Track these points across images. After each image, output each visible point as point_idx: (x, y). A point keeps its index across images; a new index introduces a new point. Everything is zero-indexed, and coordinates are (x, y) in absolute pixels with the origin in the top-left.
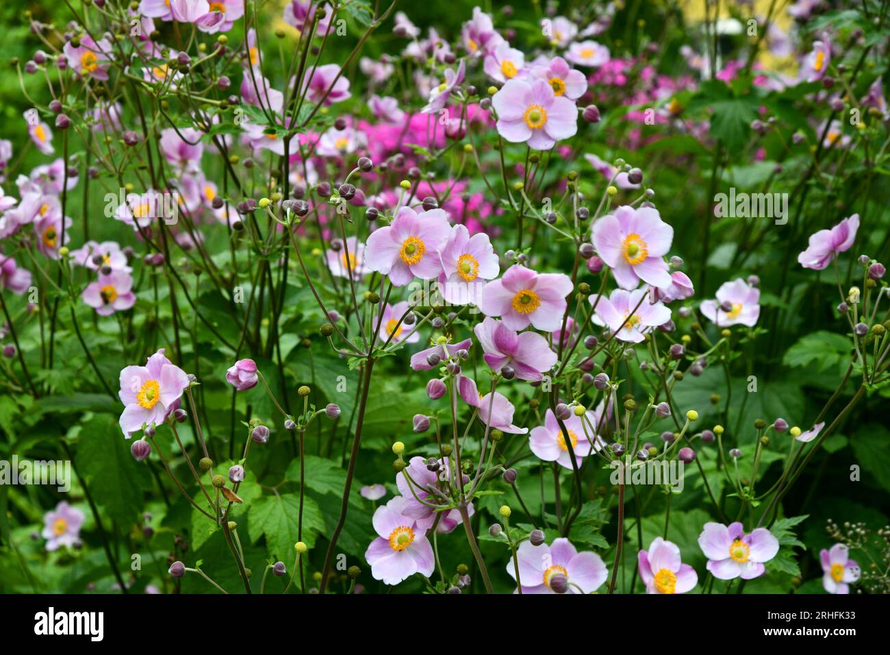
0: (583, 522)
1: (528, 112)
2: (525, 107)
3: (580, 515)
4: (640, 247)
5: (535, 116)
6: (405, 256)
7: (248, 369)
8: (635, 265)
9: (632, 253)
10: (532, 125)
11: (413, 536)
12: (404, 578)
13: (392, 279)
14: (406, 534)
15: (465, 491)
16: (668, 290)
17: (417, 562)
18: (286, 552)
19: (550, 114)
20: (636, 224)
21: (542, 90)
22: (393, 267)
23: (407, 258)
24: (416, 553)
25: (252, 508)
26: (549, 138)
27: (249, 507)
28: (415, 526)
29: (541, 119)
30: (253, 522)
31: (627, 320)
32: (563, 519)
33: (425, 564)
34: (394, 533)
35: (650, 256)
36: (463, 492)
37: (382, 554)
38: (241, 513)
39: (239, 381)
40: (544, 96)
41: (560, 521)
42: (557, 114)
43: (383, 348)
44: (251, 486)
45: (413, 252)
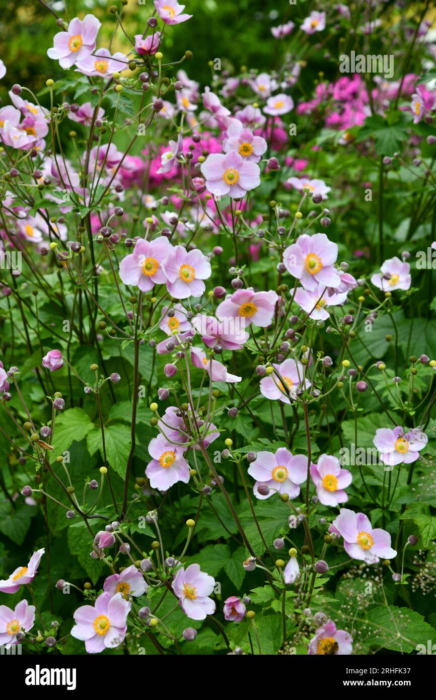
0: (301, 434)
1: (226, 173)
2: (224, 171)
3: (299, 430)
4: (316, 262)
5: (231, 176)
6: (146, 271)
7: (55, 356)
8: (315, 274)
9: (312, 267)
10: (229, 182)
11: (175, 457)
12: (171, 486)
13: (141, 288)
14: (170, 456)
15: (200, 431)
16: (340, 287)
17: (179, 473)
18: (115, 459)
19: (241, 173)
20: (312, 246)
21: (234, 157)
22: (140, 280)
23: (147, 272)
24: (178, 468)
25: (89, 436)
26: (243, 189)
27: (87, 435)
28: (175, 451)
29: (235, 177)
30: (90, 444)
31: (317, 303)
32: (288, 433)
33: (184, 475)
34: (163, 456)
35: (324, 265)
36: (199, 433)
37: (157, 470)
38: (81, 439)
39: (51, 365)
40: (236, 161)
41: (287, 435)
42: (245, 172)
43: (144, 332)
44: (87, 424)
45: (151, 268)
